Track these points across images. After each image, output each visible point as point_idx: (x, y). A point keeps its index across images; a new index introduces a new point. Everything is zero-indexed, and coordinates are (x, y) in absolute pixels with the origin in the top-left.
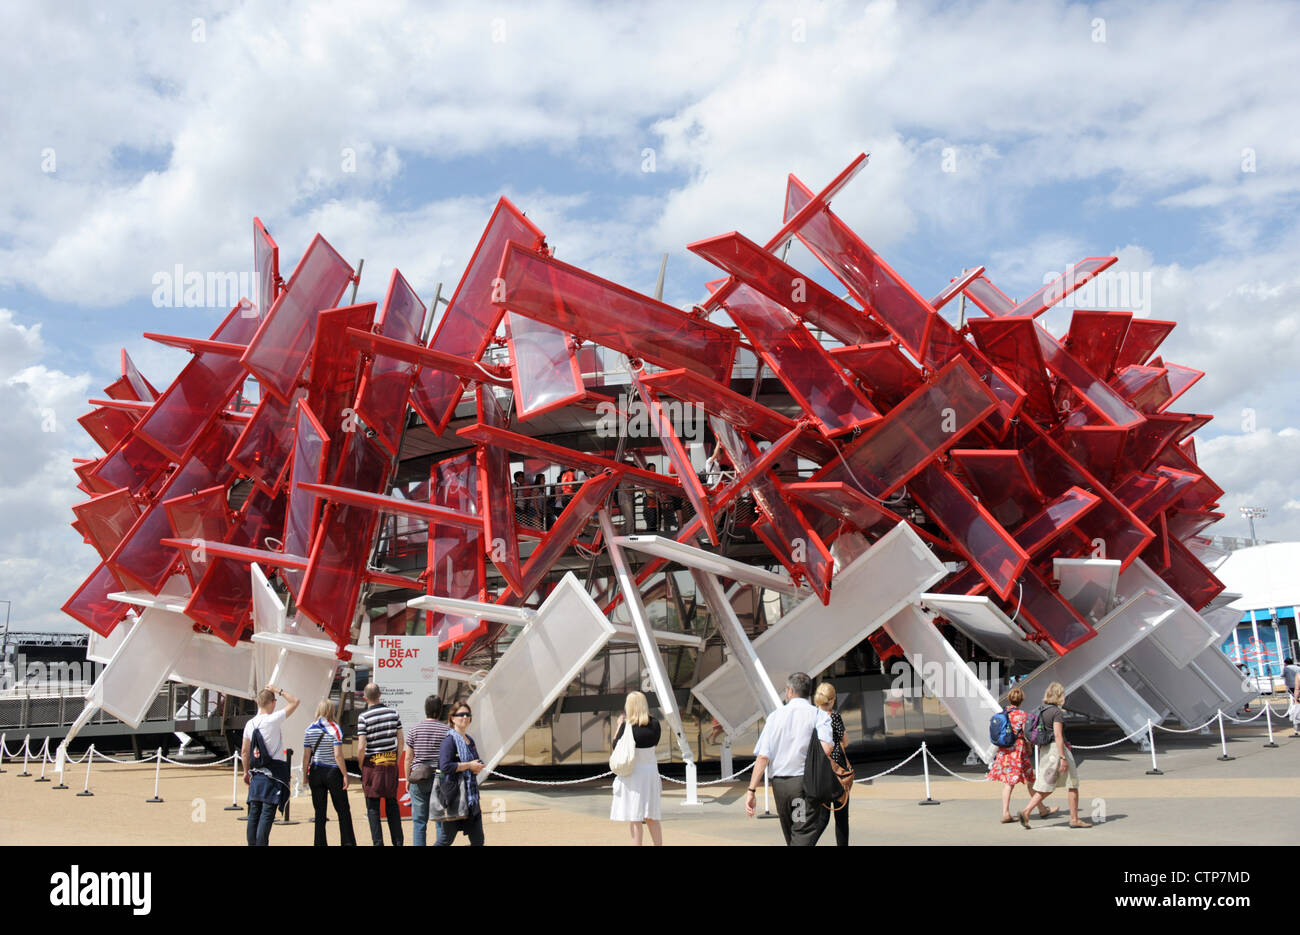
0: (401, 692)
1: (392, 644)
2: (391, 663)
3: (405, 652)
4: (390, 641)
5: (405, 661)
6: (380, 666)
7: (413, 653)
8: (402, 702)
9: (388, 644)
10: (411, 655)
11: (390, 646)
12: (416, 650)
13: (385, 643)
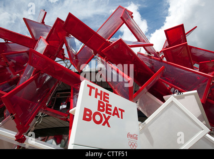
1: (101, 95)
2: (98, 118)
3: (113, 109)
4: (99, 92)
5: (113, 119)
6: (84, 119)
7: (120, 112)
9: (97, 94)
10: (117, 114)
11: (99, 97)
12: (122, 111)
13: (93, 91)
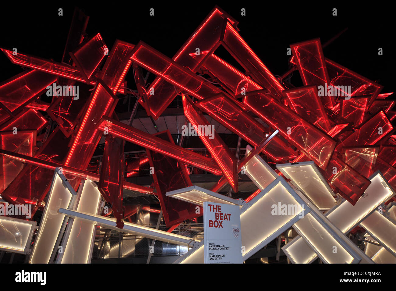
0: (223, 247)
1: (216, 209)
2: (216, 224)
3: (223, 215)
5: (225, 222)
6: (210, 226)
8: (224, 256)
9: (214, 209)
10: (227, 218)
11: (215, 210)
12: (229, 215)
13: (212, 208)
